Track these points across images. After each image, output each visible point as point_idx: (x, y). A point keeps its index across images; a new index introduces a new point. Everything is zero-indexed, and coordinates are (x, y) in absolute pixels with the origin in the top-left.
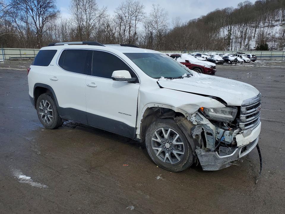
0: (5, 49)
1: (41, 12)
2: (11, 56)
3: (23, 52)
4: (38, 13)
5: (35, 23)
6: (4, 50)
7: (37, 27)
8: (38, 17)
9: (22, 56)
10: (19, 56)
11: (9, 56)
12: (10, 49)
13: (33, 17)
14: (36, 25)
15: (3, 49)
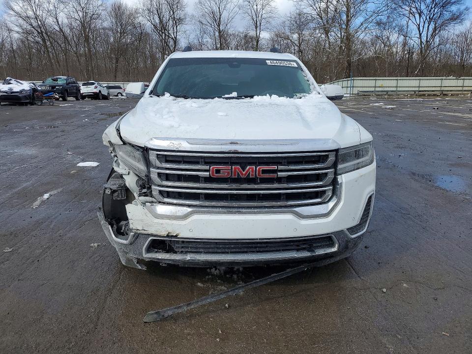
0: (355, 78)
1: (434, 15)
2: (361, 89)
3: (379, 83)
4: (429, 17)
5: (420, 35)
6: (353, 80)
7: (421, 40)
8: (426, 25)
9: (377, 89)
10: (373, 89)
11: (359, 89)
12: (361, 78)
13: (419, 25)
14: (420, 38)
15: (353, 78)
